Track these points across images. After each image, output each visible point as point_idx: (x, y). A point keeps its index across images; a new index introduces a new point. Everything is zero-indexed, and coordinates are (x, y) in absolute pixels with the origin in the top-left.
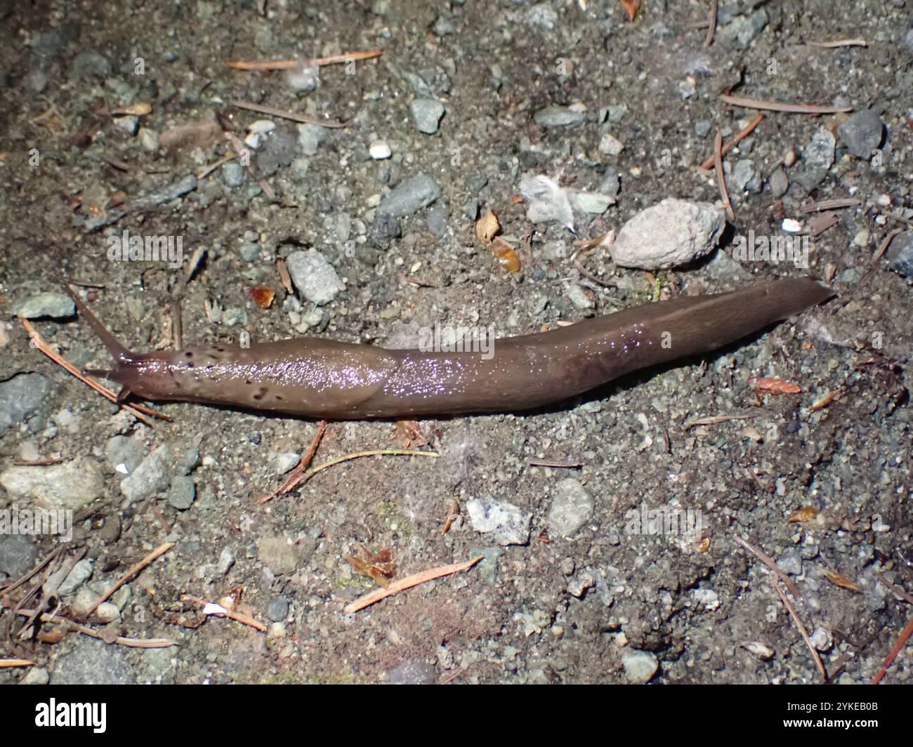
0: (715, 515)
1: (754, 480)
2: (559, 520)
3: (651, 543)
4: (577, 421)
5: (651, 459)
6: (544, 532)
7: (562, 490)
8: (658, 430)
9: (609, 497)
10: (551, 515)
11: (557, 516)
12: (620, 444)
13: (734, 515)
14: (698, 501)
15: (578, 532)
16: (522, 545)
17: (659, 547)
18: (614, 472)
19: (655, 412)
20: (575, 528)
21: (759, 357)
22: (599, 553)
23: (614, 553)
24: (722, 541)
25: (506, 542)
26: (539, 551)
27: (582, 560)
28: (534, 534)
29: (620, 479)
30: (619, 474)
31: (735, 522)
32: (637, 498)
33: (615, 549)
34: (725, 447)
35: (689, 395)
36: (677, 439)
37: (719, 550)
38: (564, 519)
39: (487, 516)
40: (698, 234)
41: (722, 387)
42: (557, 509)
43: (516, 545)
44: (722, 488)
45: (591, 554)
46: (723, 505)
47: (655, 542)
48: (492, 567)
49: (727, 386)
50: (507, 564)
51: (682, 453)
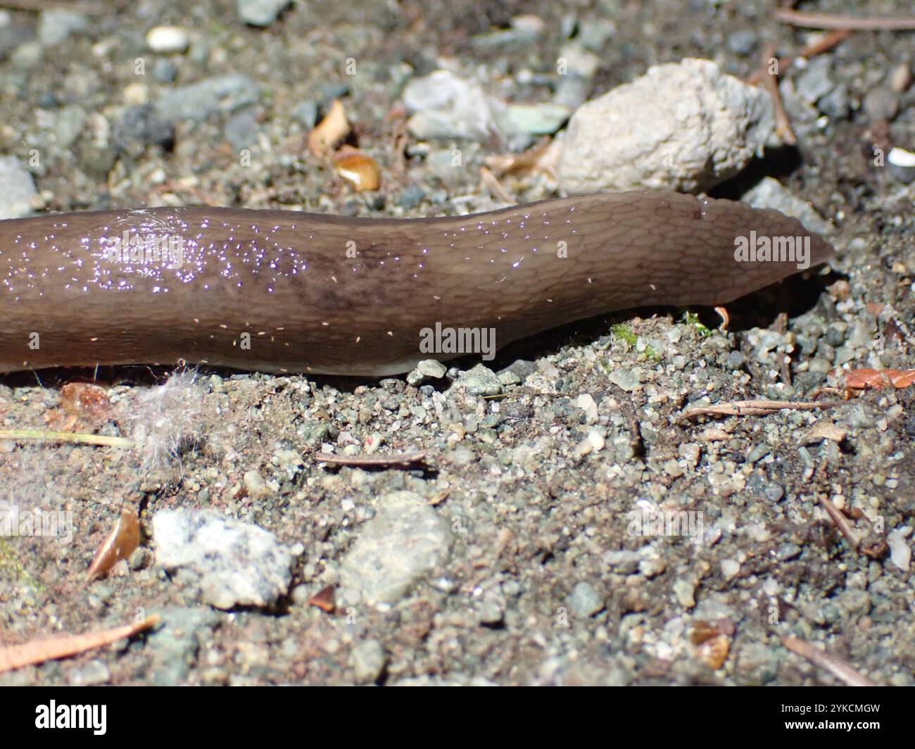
0: (745, 595)
1: (837, 524)
2: (366, 568)
3: (584, 636)
4: (446, 408)
5: (597, 474)
6: (329, 592)
7: (383, 511)
8: (617, 421)
9: (490, 529)
10: (350, 559)
11: (361, 560)
12: (532, 445)
13: (789, 598)
14: (702, 557)
15: (407, 594)
16: (265, 611)
17: (603, 644)
18: (510, 489)
19: (615, 391)
20: (399, 585)
21: (848, 343)
22: (454, 644)
23: (491, 649)
24: (759, 647)
25: (226, 601)
26: (304, 628)
27: (408, 654)
28: (301, 593)
29: (521, 502)
30: (520, 493)
31: (792, 614)
32: (555, 538)
33: (491, 637)
34: (769, 459)
35: (690, 366)
36: (662, 441)
37: (752, 668)
38: (379, 566)
39: (191, 538)
40: (718, 114)
41: (768, 380)
42: (365, 545)
43: (252, 608)
44: (759, 532)
45: (431, 645)
46: (762, 573)
47: (593, 633)
48: (180, 646)
49: (778, 380)
50: (220, 648)
51: (672, 468)
